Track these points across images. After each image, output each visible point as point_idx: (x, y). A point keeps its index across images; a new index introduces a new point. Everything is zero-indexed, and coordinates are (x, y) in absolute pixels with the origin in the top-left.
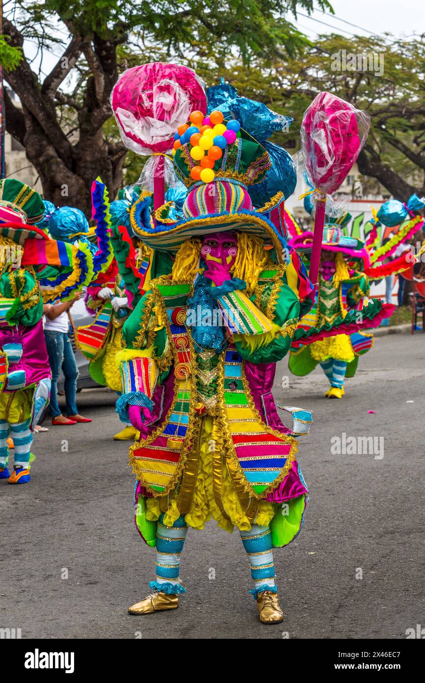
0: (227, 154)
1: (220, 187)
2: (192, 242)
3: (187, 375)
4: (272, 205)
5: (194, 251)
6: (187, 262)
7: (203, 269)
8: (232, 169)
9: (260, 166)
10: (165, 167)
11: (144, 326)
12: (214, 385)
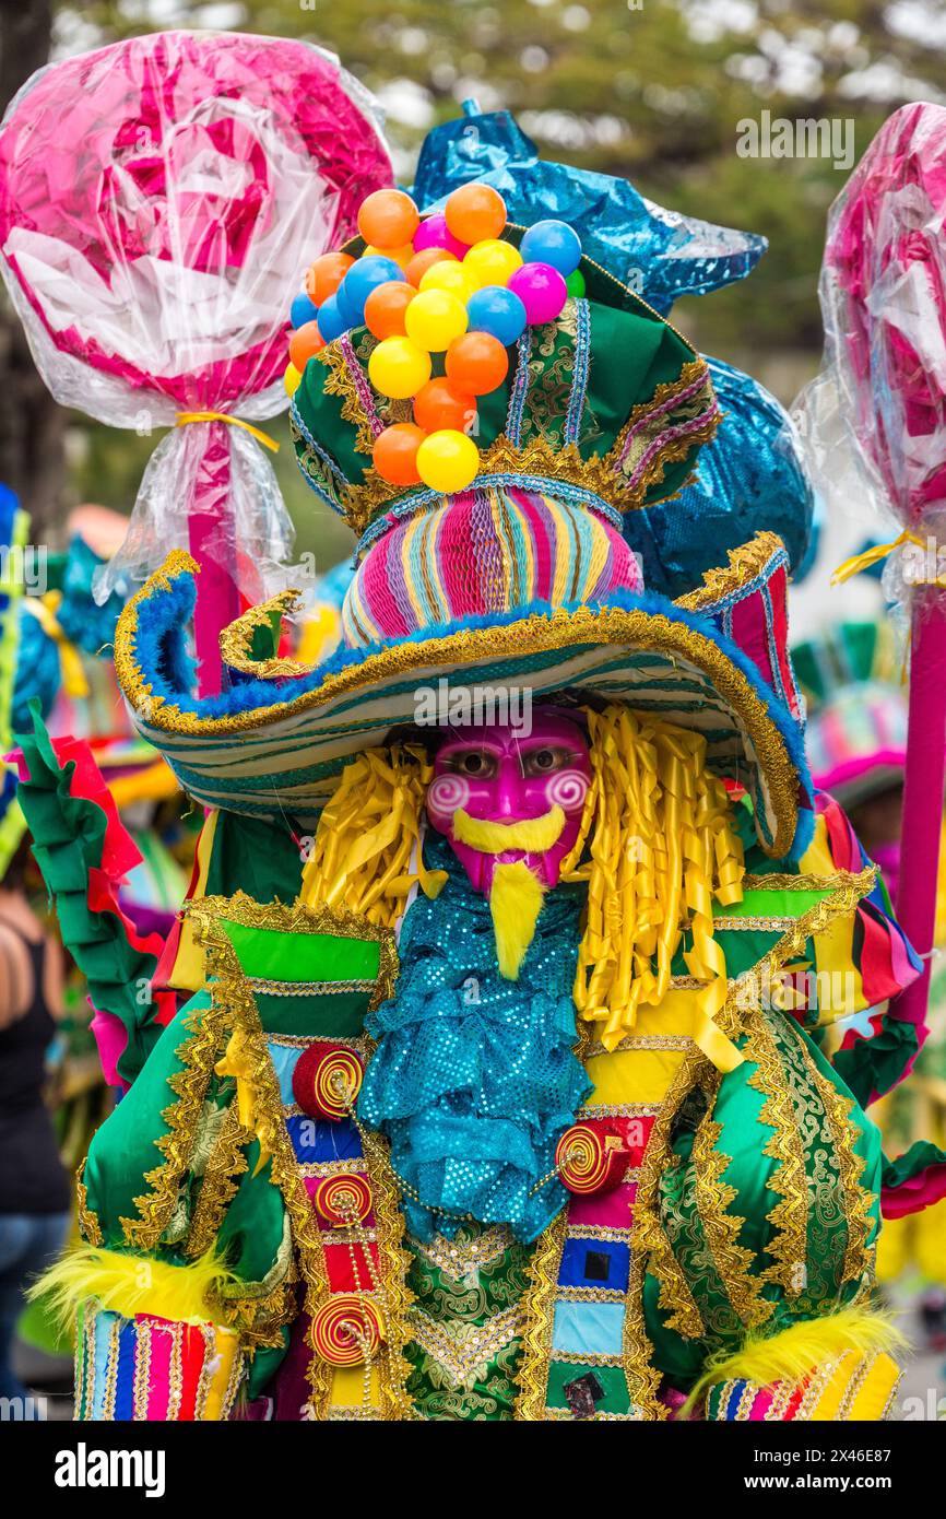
0: (530, 369)
1: (505, 514)
2: (388, 761)
3: (367, 1347)
4: (734, 582)
5: (399, 797)
6: (368, 847)
7: (443, 876)
8: (553, 438)
9: (673, 422)
10: (234, 472)
11: (174, 1150)
12: (495, 1388)
